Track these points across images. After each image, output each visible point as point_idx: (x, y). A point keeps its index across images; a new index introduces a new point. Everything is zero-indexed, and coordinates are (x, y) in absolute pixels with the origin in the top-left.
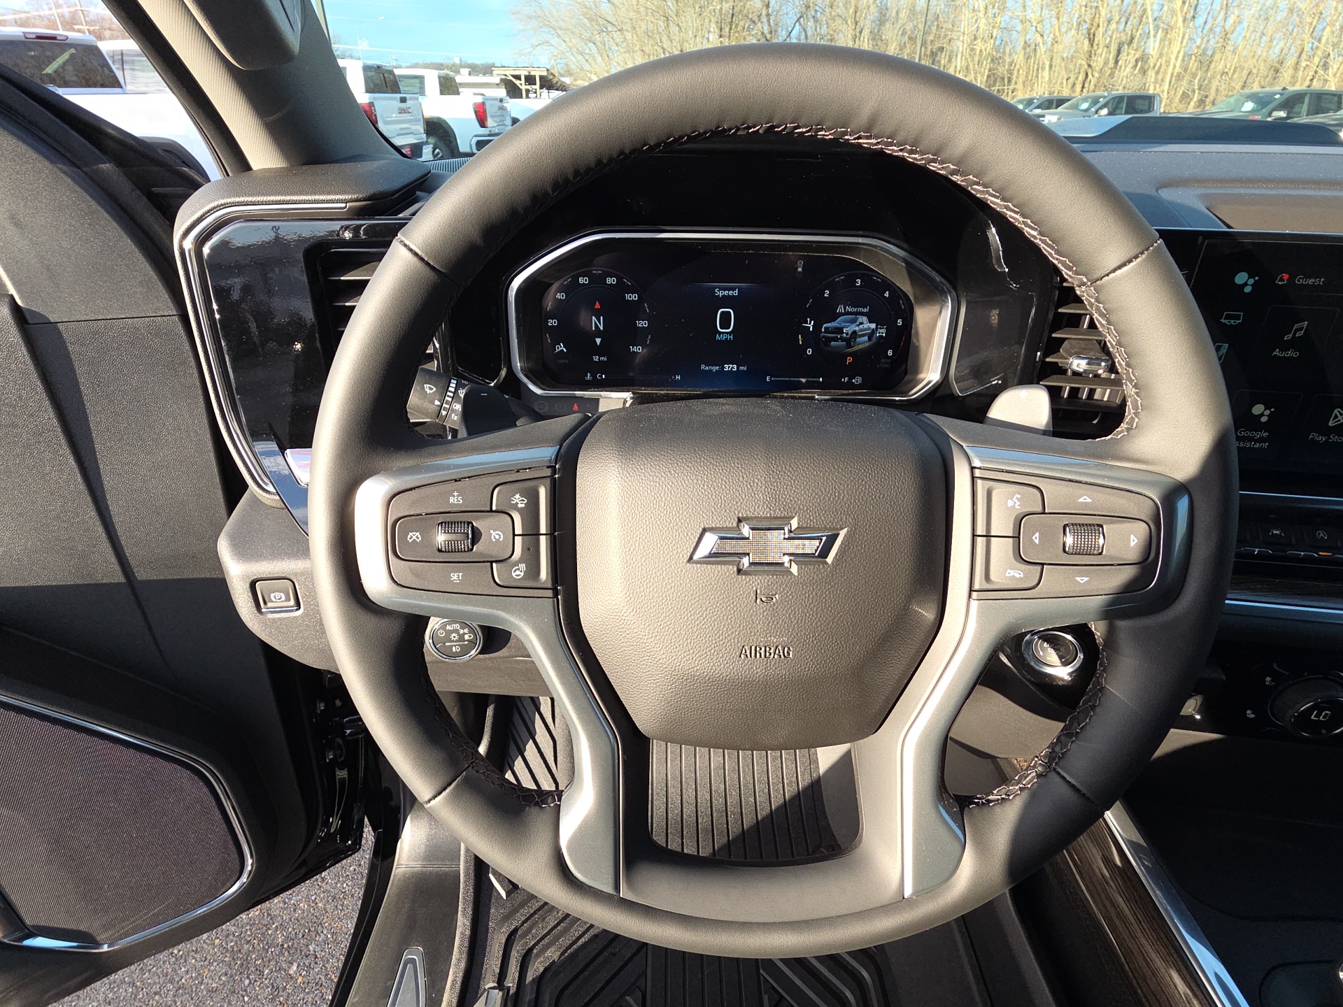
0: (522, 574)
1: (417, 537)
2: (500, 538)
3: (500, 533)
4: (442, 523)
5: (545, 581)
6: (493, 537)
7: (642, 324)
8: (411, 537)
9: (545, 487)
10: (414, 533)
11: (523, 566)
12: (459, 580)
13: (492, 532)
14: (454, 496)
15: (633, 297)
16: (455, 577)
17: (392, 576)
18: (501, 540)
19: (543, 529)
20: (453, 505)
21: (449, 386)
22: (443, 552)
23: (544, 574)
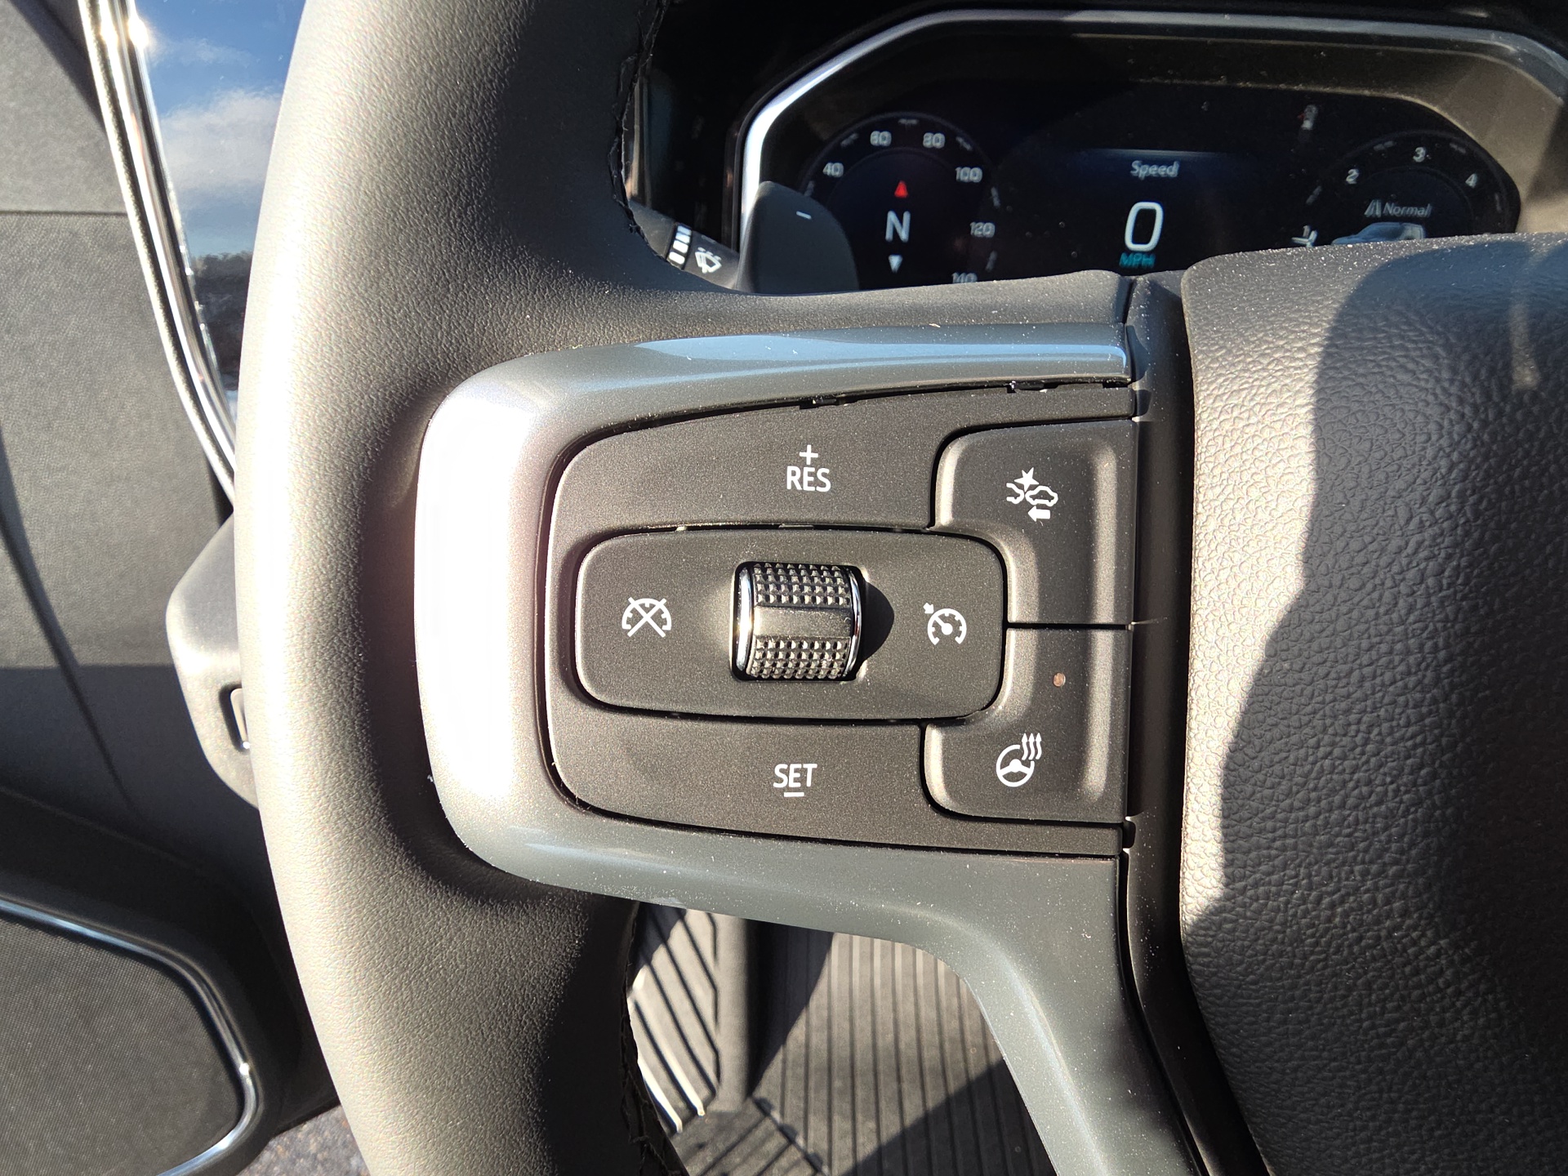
0: (1029, 772)
1: (658, 618)
2: (957, 633)
3: (959, 617)
4: (749, 567)
5: (1102, 800)
6: (931, 630)
7: (984, 230)
8: (637, 617)
9: (1117, 452)
10: (647, 602)
11: (1032, 743)
12: (803, 788)
13: (928, 608)
14: (802, 463)
15: (970, 175)
16: (789, 778)
17: (553, 771)
18: (959, 640)
19: (1105, 609)
20: (797, 495)
21: (673, 238)
22: (749, 678)
23: (1098, 772)
